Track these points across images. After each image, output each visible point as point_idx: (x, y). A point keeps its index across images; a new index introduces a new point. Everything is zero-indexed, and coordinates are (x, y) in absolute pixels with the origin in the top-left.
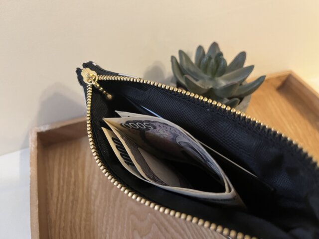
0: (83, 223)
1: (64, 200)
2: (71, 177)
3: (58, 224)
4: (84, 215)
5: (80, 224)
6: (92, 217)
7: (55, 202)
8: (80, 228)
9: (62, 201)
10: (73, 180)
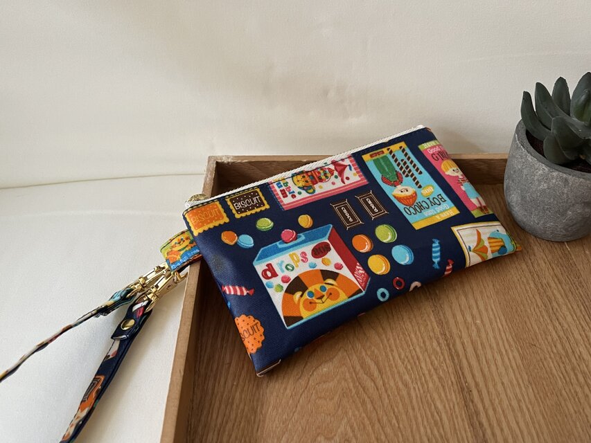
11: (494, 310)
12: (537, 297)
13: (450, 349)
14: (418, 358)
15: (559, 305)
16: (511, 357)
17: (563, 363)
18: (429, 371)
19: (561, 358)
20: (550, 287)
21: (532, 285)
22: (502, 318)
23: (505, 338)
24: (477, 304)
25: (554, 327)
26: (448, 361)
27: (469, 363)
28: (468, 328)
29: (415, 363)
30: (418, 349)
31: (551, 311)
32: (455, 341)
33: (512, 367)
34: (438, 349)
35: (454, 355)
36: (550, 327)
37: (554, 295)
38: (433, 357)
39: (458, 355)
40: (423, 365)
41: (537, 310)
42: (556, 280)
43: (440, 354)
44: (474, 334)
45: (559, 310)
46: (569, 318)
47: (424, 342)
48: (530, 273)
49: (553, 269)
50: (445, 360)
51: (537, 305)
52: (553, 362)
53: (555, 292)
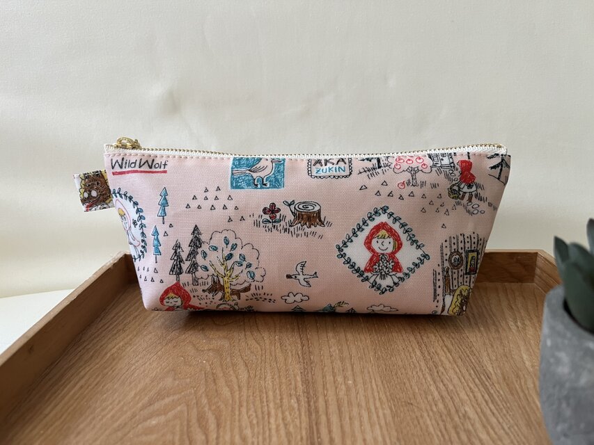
0: (115, 350)
2: (136, 311)
3: (85, 345)
5: (111, 350)
6: (129, 348)
8: (106, 354)
9: (108, 327)
10: (136, 314)
11: (371, 373)
12: (422, 363)
13: (309, 405)
14: (269, 414)
15: (445, 369)
16: (381, 414)
17: (443, 421)
18: (278, 426)
19: (441, 416)
20: (438, 354)
21: (418, 353)
22: (378, 379)
23: (377, 397)
24: (352, 367)
25: (437, 388)
26: (303, 416)
27: (328, 420)
28: (336, 388)
29: (263, 418)
30: (271, 405)
31: (436, 374)
32: (317, 399)
33: (379, 424)
34: (296, 405)
35: (312, 411)
36: (433, 388)
37: (440, 360)
38: (287, 413)
39: (317, 412)
40: (272, 420)
41: (420, 374)
42: (445, 349)
43: (296, 410)
44: (342, 394)
45: (445, 373)
46: (456, 381)
47: (281, 399)
48: (418, 343)
49: (443, 341)
50: (300, 415)
51: (421, 369)
52: (431, 420)
53: (443, 358)
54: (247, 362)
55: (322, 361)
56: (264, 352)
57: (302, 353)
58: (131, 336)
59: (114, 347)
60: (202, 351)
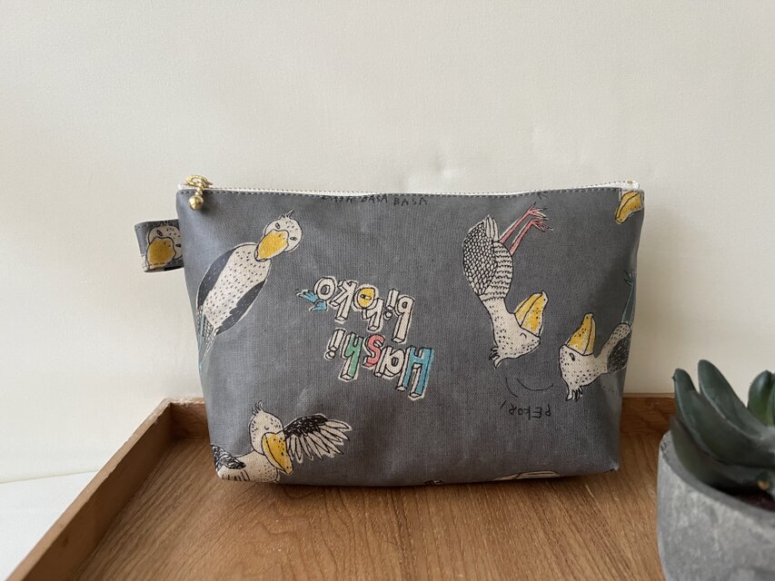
0: (165, 535)
1: (157, 503)
2: (188, 479)
3: (126, 528)
4: (173, 526)
5: (160, 535)
6: (183, 532)
7: (144, 502)
8: (154, 541)
9: (154, 503)
10: (188, 482)
11: (486, 562)
12: (547, 549)
15: (575, 556)
20: (565, 536)
21: (541, 534)
22: (495, 571)
24: (463, 554)
31: (564, 562)
37: (569, 544)
41: (545, 563)
42: (574, 528)
45: (575, 561)
46: (588, 572)
48: (540, 520)
49: (571, 517)
51: (545, 556)
53: (572, 541)
54: (332, 549)
55: (424, 547)
56: (352, 535)
57: (400, 535)
58: (184, 515)
59: (164, 532)
60: (276, 535)
